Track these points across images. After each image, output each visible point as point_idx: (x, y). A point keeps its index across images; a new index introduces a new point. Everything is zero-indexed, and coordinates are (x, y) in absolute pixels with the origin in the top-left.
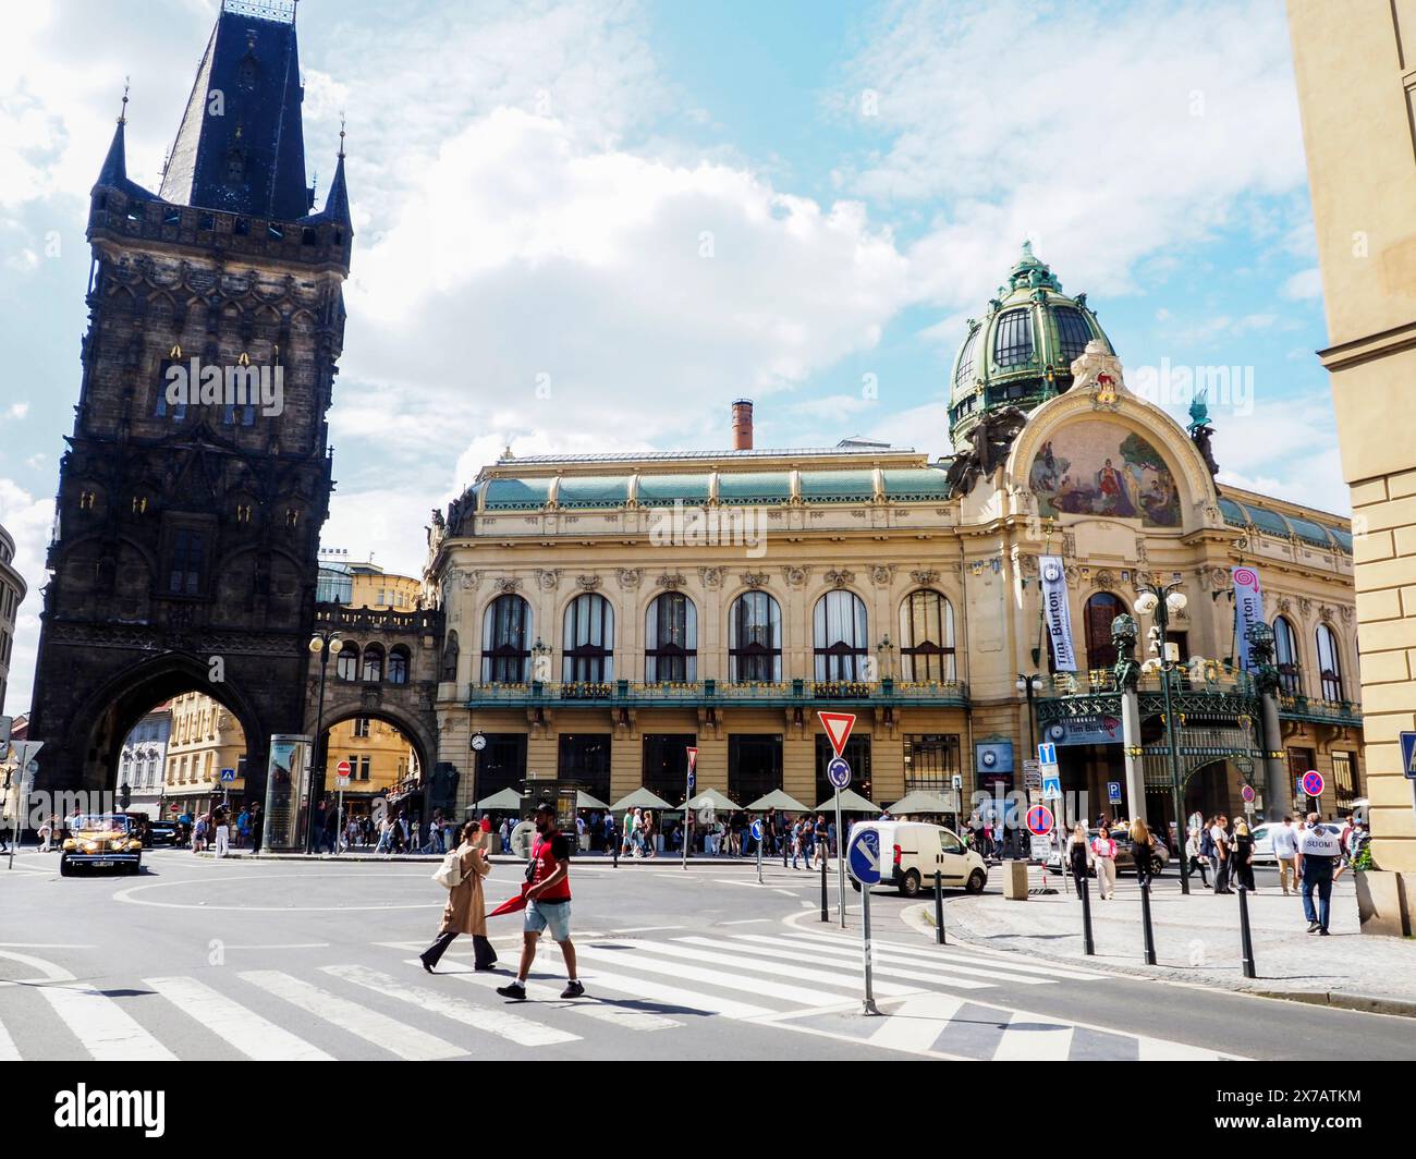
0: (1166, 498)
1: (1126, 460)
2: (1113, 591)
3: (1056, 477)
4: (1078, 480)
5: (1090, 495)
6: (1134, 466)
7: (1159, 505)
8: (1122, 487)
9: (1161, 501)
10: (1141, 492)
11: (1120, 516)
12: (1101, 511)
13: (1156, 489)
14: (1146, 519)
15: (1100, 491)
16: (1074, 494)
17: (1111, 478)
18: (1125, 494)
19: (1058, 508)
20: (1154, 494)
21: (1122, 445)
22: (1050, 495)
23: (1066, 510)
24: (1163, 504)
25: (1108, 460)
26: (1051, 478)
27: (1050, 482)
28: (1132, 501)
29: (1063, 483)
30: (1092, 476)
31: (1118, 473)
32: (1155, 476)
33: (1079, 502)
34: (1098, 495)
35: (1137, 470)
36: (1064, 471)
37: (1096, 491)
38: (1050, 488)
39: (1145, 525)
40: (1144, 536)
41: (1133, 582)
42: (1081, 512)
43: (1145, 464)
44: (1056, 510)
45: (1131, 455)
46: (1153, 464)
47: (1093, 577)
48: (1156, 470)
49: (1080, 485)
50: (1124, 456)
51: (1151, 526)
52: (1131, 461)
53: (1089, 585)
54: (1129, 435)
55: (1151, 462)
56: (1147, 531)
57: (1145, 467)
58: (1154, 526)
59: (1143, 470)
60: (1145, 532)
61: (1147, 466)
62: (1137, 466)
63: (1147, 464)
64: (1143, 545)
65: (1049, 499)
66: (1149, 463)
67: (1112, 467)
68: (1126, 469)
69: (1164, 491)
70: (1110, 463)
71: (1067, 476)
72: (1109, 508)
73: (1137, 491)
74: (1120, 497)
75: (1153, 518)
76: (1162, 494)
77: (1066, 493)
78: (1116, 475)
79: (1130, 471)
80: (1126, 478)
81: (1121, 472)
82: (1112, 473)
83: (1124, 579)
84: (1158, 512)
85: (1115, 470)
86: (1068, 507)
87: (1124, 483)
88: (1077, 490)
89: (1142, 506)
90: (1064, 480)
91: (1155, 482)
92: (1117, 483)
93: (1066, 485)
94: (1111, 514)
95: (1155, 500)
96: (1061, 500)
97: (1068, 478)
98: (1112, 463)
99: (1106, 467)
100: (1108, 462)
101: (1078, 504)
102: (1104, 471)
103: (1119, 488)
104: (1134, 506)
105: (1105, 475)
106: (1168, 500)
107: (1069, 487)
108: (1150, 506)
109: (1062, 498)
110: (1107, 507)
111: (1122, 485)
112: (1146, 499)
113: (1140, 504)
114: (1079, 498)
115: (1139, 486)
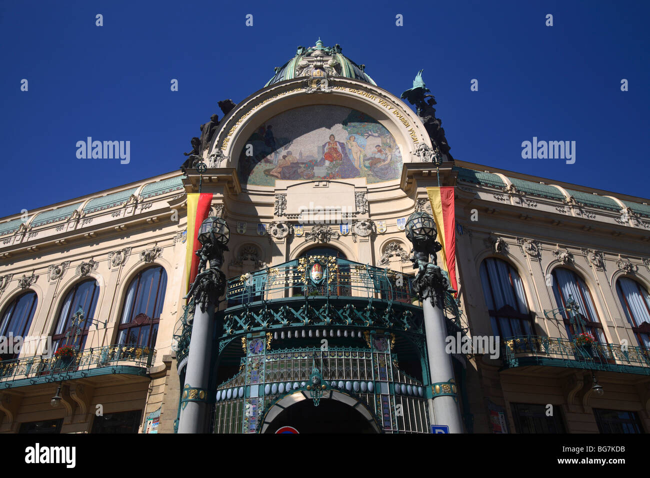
1: (349, 133)
2: (331, 242)
4: (301, 154)
5: (311, 164)
6: (357, 136)
7: (383, 163)
8: (346, 154)
9: (384, 161)
10: (365, 156)
11: (343, 178)
12: (322, 176)
13: (380, 151)
14: (371, 177)
15: (323, 160)
16: (296, 165)
17: (336, 150)
18: (349, 160)
19: (277, 177)
20: (378, 156)
21: (344, 122)
23: (284, 177)
24: (387, 162)
25: (332, 135)
28: (356, 164)
29: (284, 157)
30: (315, 150)
31: (342, 145)
32: (378, 141)
33: (299, 171)
34: (320, 163)
35: (361, 140)
36: (286, 148)
37: (319, 160)
39: (368, 182)
40: (365, 190)
41: (353, 232)
42: (302, 178)
43: (368, 133)
44: (273, 178)
45: (355, 129)
46: (374, 133)
47: (307, 231)
48: (379, 136)
49: (302, 157)
50: (347, 130)
51: (375, 182)
52: (354, 133)
53: (303, 239)
54: (350, 112)
55: (373, 131)
56: (369, 186)
57: (368, 136)
58: (378, 182)
59: (366, 138)
60: (366, 187)
61: (370, 135)
62: (360, 136)
63: (370, 133)
64: (363, 198)
65: (266, 170)
66: (371, 132)
67: (336, 140)
68: (350, 140)
69: (387, 151)
70: (334, 137)
71: (288, 152)
72: (332, 173)
73: (362, 156)
74: (343, 163)
75: (377, 176)
76: (386, 154)
77: (286, 165)
78: (341, 146)
79: (354, 141)
80: (350, 147)
81: (345, 144)
82: (336, 145)
83: (343, 231)
84: (382, 169)
85: (339, 143)
86: (287, 175)
87: (347, 151)
88: (299, 162)
89: (367, 167)
90: (286, 154)
91: (379, 146)
92: (341, 152)
93: (287, 159)
94: (334, 177)
95: (379, 160)
96: (279, 170)
97: (289, 153)
98: (336, 137)
99: (329, 140)
100: (332, 137)
101: (299, 172)
102: (327, 145)
103: (343, 156)
104: (358, 168)
105: (329, 147)
106: (391, 158)
107: (290, 159)
108: (375, 166)
109: (281, 169)
110: (330, 172)
111: (346, 153)
112: (370, 161)
113: (365, 166)
114: (300, 167)
115: (363, 152)
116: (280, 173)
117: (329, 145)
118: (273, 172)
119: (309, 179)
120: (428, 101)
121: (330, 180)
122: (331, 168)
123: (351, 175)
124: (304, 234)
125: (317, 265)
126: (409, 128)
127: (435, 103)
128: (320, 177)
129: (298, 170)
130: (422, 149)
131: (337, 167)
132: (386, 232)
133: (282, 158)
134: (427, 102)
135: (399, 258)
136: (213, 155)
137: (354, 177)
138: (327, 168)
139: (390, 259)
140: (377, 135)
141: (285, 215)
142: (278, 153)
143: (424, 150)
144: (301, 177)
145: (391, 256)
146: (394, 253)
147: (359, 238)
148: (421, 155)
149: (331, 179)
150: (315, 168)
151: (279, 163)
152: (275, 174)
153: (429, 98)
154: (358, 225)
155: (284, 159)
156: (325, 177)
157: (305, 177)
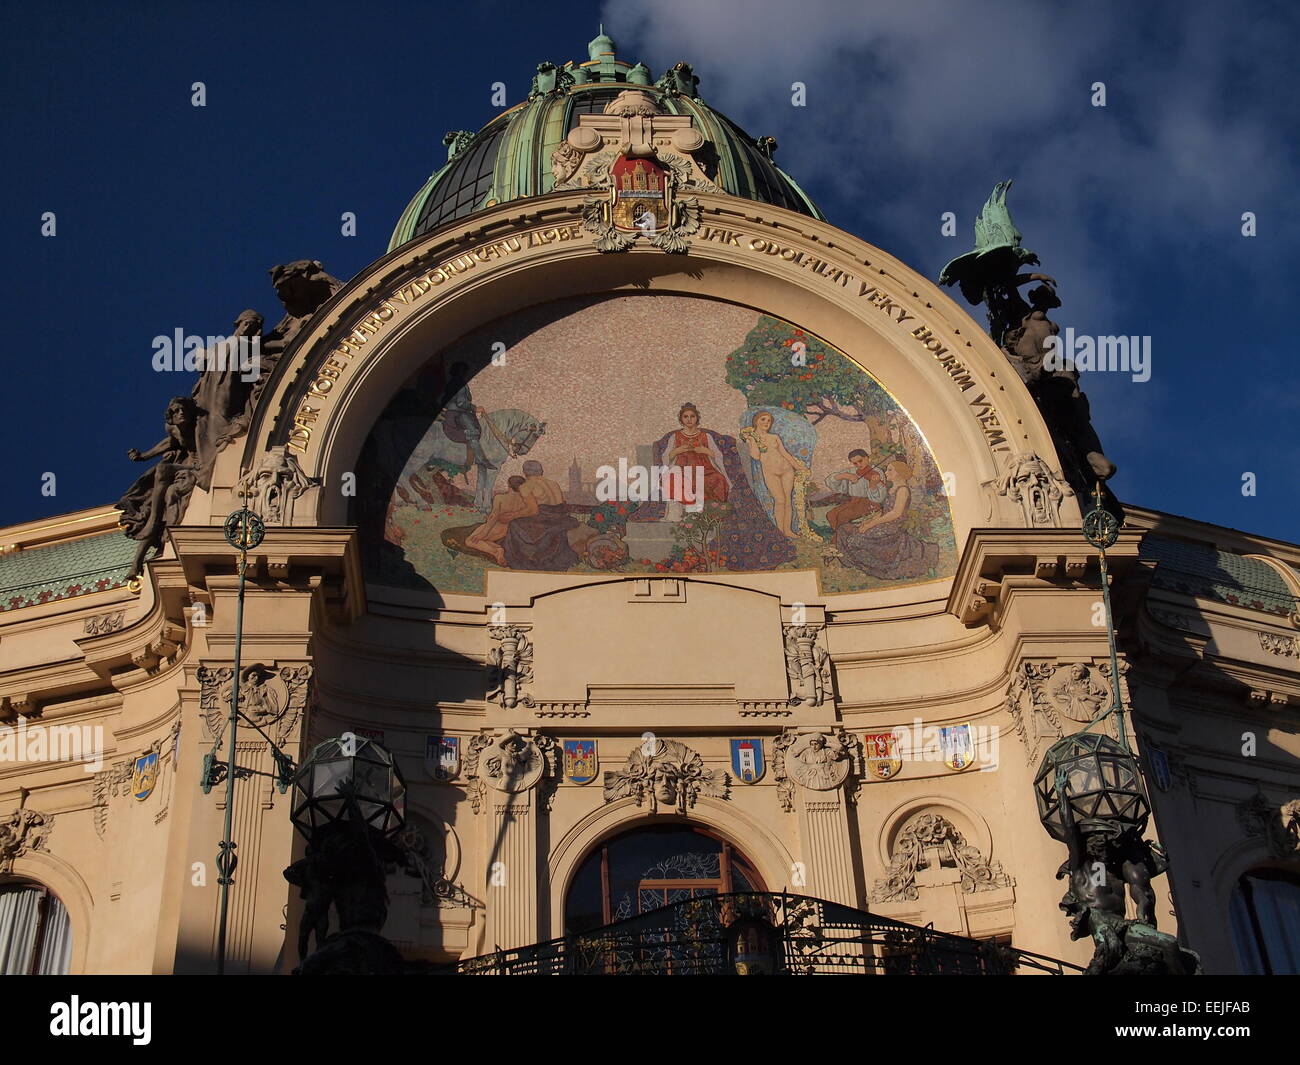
0: (902, 495)
1: (752, 400)
3: (485, 465)
5: (616, 514)
6: (781, 415)
7: (877, 519)
8: (741, 481)
9: (882, 508)
10: (811, 488)
11: (732, 567)
12: (657, 558)
13: (866, 473)
14: (836, 569)
18: (753, 502)
20: (858, 489)
21: (732, 361)
22: (458, 517)
23: (517, 560)
24: (894, 514)
25: (689, 406)
26: (465, 468)
27: (458, 481)
28: (781, 519)
29: (515, 483)
31: (727, 444)
32: (859, 435)
33: (573, 537)
34: (647, 511)
35: (793, 426)
36: (520, 448)
38: (453, 497)
39: (827, 587)
40: (821, 617)
41: (780, 774)
42: (582, 565)
43: (819, 404)
44: (476, 562)
45: (772, 386)
46: (843, 403)
47: (612, 768)
48: (860, 418)
49: (580, 485)
50: (745, 391)
51: (852, 589)
52: (769, 403)
53: (594, 796)
54: (755, 325)
55: (840, 396)
56: (833, 602)
57: (822, 416)
58: (863, 588)
59: (814, 423)
60: (824, 606)
61: (827, 412)
62: (791, 414)
63: (827, 403)
64: (812, 645)
65: (449, 530)
66: (832, 403)
67: (703, 425)
68: (754, 426)
69: (892, 475)
70: (696, 414)
71: (529, 463)
72: (692, 548)
73: (799, 487)
74: (733, 511)
75: (858, 564)
76: (889, 485)
77: (524, 512)
78: (721, 449)
79: (768, 432)
80: (755, 453)
81: (737, 438)
82: (706, 445)
83: (743, 767)
84: (876, 540)
85: (714, 434)
86: (529, 552)
87: (746, 468)
88: (569, 502)
89: (819, 531)
90: (520, 473)
91: (860, 452)
92: (723, 471)
93: (524, 489)
94: (700, 566)
95: (863, 506)
96: (500, 531)
97: (533, 469)
98: (703, 413)
99: (680, 427)
100: (689, 413)
101: (571, 542)
102: (672, 440)
103: (731, 486)
104: (789, 533)
105: (679, 450)
106: (909, 500)
107: (538, 493)
108: (848, 527)
109: (506, 527)
110: (683, 544)
111: (743, 476)
112: (830, 508)
113: (811, 525)
114: (576, 524)
115: (805, 474)
116: (501, 542)
117: (678, 444)
118: (476, 540)
119: (608, 567)
120: (1031, 293)
121: (690, 577)
122: (688, 531)
123: (764, 559)
124: (601, 776)
125: (752, 931)
126: (973, 394)
127: (1056, 303)
128: (649, 562)
129: (569, 534)
130: (1026, 478)
131: (711, 528)
132: (901, 776)
133: (506, 486)
134: (1026, 299)
135: (952, 874)
136: (268, 475)
137: (771, 566)
138: (673, 531)
139: (921, 877)
140: (851, 411)
141: (528, 703)
142: (491, 466)
143: (1034, 480)
144: (578, 561)
145: (921, 867)
146: (932, 854)
147: (802, 798)
148: (1025, 497)
149: (689, 570)
150: (630, 526)
151: (496, 506)
152: (484, 547)
153: (1034, 286)
154: (795, 748)
155: (516, 489)
156: (667, 565)
157: (593, 560)
